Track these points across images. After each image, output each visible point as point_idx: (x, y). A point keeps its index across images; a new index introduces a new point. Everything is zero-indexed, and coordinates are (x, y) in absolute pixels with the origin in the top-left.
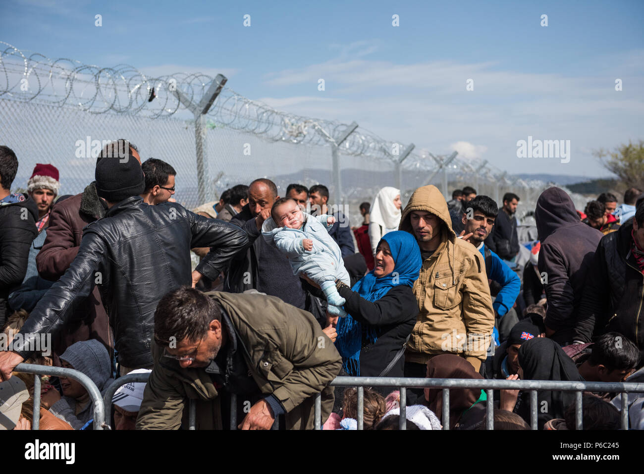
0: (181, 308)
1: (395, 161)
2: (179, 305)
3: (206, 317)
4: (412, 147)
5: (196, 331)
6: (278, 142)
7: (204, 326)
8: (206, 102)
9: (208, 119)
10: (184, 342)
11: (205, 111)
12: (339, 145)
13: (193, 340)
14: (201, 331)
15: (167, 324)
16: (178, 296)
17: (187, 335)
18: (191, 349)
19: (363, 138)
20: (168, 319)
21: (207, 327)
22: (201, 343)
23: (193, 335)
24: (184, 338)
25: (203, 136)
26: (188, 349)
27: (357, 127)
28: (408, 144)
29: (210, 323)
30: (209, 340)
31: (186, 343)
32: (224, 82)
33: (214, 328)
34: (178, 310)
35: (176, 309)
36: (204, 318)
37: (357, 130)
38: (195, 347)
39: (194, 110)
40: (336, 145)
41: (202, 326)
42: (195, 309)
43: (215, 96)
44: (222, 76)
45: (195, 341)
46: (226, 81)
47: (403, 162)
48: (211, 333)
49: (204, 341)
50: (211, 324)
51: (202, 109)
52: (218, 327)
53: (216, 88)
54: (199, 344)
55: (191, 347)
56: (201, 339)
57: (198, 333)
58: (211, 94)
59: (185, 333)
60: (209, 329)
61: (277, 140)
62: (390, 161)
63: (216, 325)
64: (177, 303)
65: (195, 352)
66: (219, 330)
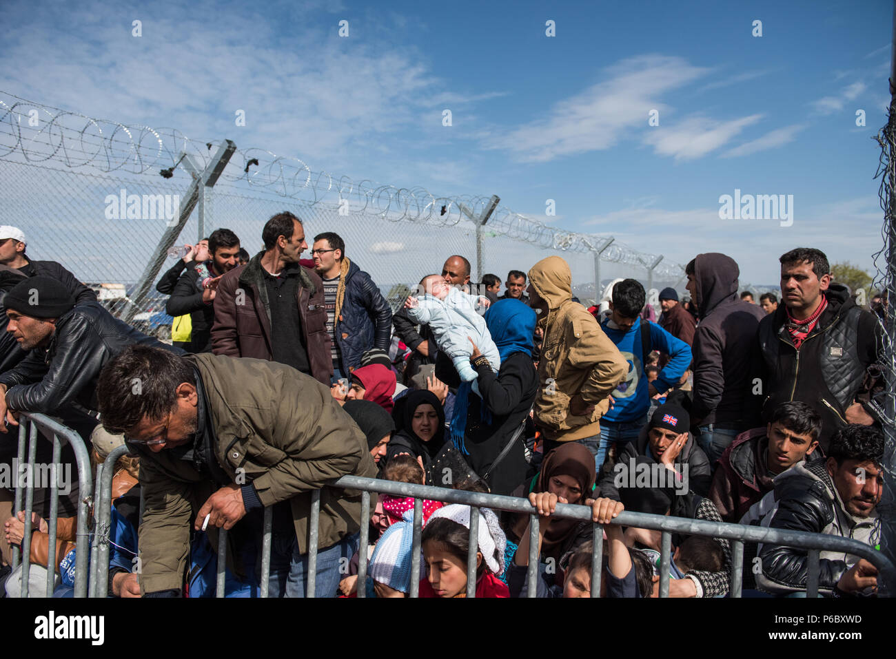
0: (126, 379)
1: (648, 268)
2: (125, 375)
3: (169, 383)
4: (661, 258)
5: (158, 405)
6: (547, 250)
7: (168, 395)
8: (485, 216)
9: (486, 229)
10: (143, 424)
11: (484, 223)
12: (600, 253)
13: (156, 417)
14: (165, 403)
15: (112, 405)
16: (120, 363)
17: (146, 413)
18: (157, 429)
19: (620, 249)
20: (112, 397)
21: (173, 396)
22: (171, 418)
23: (155, 410)
24: (141, 418)
25: (482, 241)
26: (153, 429)
27: (614, 240)
28: (658, 255)
29: (176, 388)
30: (181, 411)
31: (148, 424)
32: (497, 201)
33: (186, 394)
34: (123, 382)
35: (121, 381)
36: (166, 384)
37: (613, 243)
38: (161, 425)
39: (476, 222)
40: (598, 253)
41: (165, 396)
42: (148, 375)
43: (491, 212)
44: (497, 197)
45: (159, 418)
46: (499, 200)
47: (655, 269)
48: (182, 402)
49: (174, 413)
50: (178, 391)
51: (482, 221)
52: (191, 391)
53: (491, 206)
54: (168, 419)
55: (157, 427)
56: (169, 412)
57: (161, 406)
58: (488, 210)
59: (141, 412)
60: (177, 397)
61: (546, 248)
62: (644, 267)
63: (187, 389)
64: (120, 373)
65: (164, 432)
66: (193, 395)
